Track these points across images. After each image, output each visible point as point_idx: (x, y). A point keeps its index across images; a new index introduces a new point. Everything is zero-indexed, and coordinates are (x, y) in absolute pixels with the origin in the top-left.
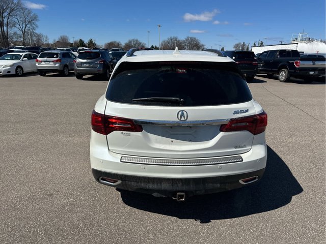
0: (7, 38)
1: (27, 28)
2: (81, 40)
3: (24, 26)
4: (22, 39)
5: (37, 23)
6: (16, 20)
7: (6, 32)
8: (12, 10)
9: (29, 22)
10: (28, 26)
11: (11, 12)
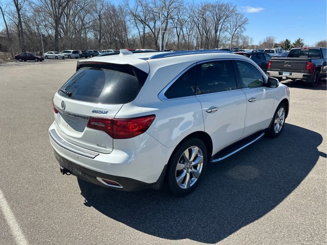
0: (218, 41)
1: (236, 32)
2: (287, 40)
3: (234, 30)
4: (230, 42)
5: (246, 26)
6: (229, 25)
7: (218, 37)
8: (227, 16)
9: (239, 26)
10: (238, 29)
11: (226, 18)
